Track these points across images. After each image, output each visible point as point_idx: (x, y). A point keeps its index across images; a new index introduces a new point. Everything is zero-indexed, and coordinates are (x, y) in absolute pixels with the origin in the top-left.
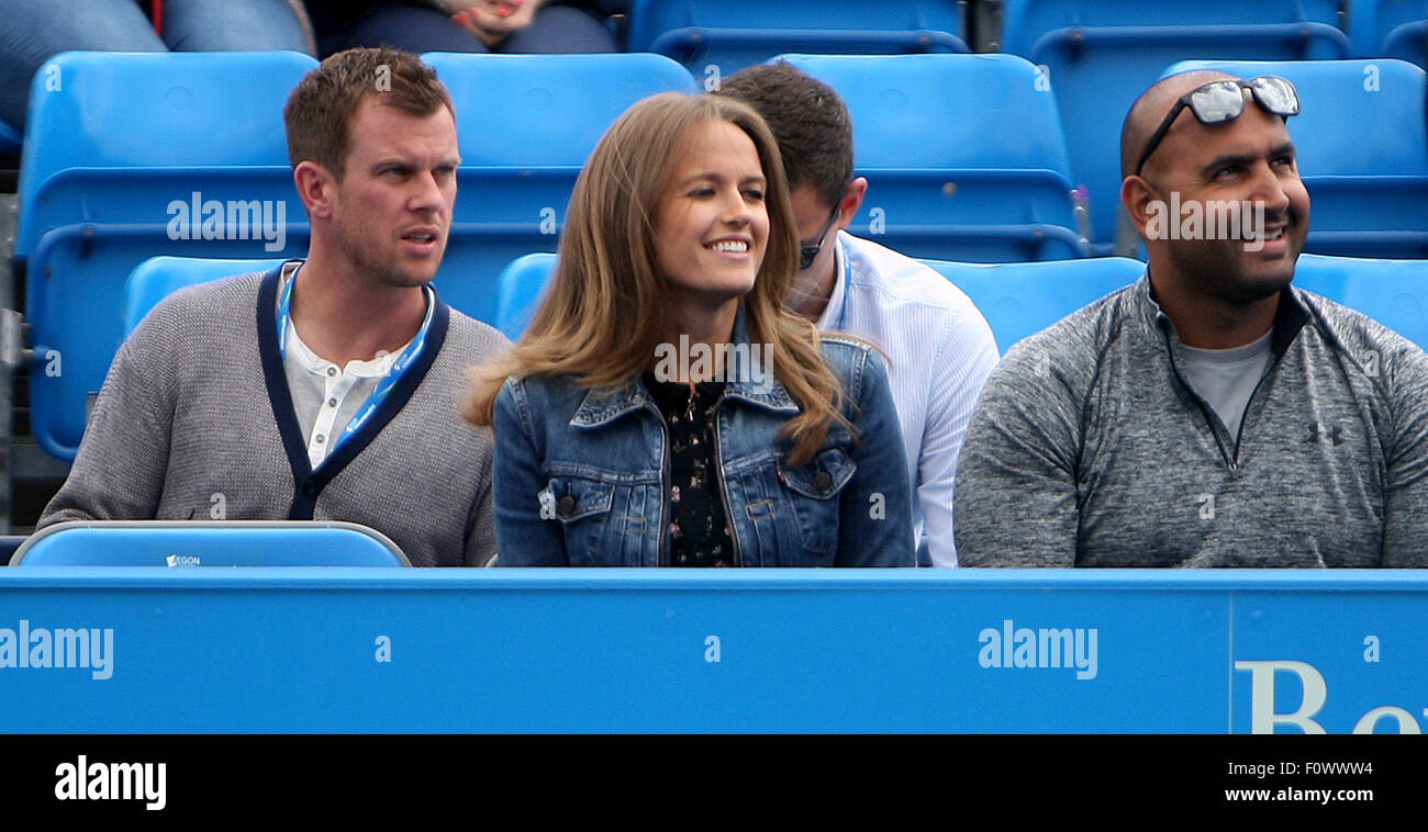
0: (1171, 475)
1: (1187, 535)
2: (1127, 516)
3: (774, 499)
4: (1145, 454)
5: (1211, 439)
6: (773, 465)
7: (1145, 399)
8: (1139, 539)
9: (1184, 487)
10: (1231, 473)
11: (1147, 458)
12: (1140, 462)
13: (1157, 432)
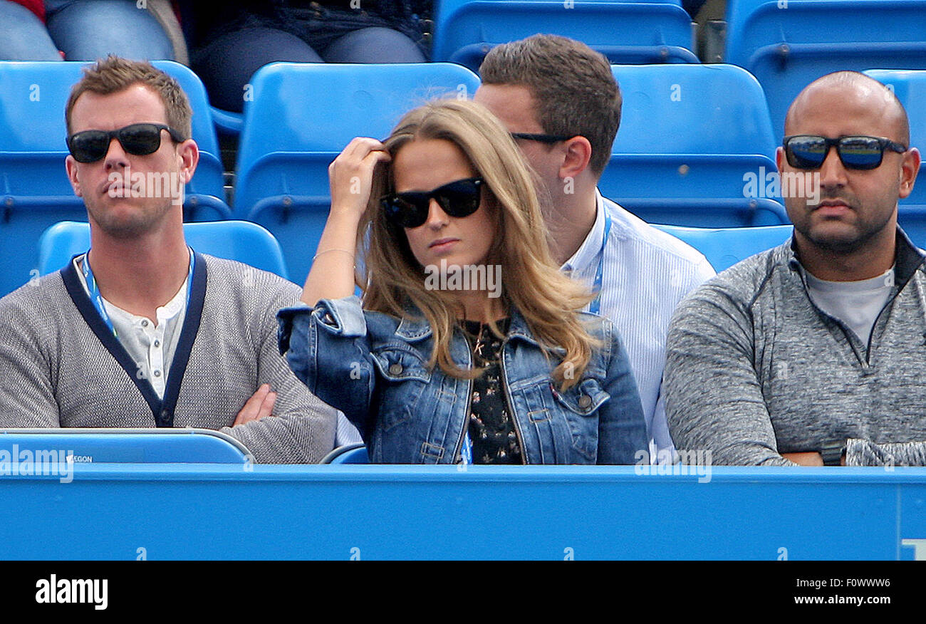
0: (818, 371)
1: (834, 414)
2: (787, 401)
3: (550, 409)
4: (796, 354)
5: (848, 347)
6: (547, 385)
7: (794, 318)
8: (798, 418)
9: (829, 379)
10: (863, 370)
11: (799, 357)
12: (793, 360)
13: (805, 339)
